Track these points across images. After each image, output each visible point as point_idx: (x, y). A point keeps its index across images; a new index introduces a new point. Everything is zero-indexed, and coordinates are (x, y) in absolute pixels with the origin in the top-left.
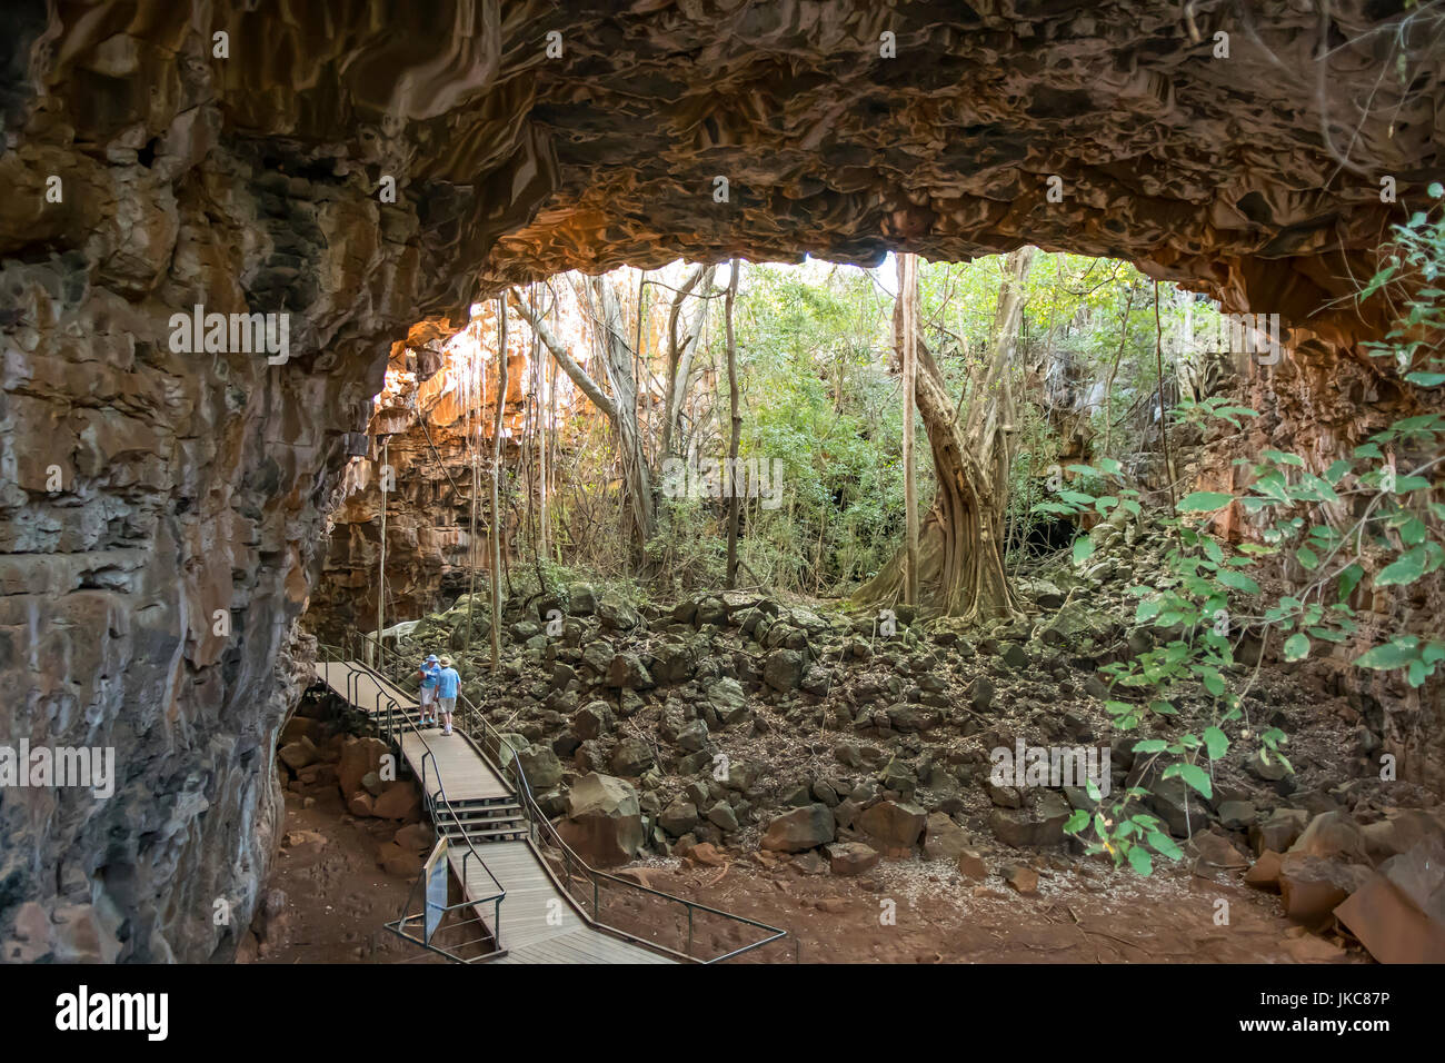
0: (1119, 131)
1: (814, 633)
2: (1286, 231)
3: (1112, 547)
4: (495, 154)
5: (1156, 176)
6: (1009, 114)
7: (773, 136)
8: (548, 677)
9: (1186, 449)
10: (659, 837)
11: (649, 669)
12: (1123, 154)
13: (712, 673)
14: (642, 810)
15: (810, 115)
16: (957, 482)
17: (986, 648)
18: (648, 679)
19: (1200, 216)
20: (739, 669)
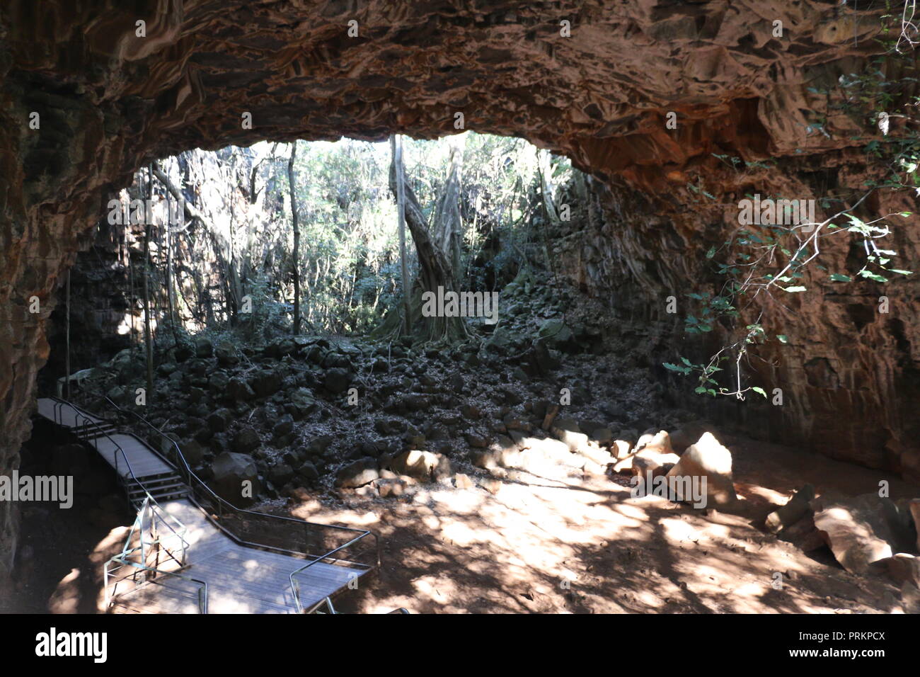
0: (525, 71)
1: (354, 357)
2: (609, 124)
3: (518, 296)
4: (169, 81)
5: (542, 95)
6: (466, 61)
7: (333, 70)
8: (187, 396)
9: (552, 240)
10: (270, 487)
11: (252, 386)
12: (525, 83)
13: (292, 386)
14: (258, 472)
15: (355, 60)
16: (431, 263)
17: (457, 357)
18: (252, 393)
19: (564, 116)
20: (309, 382)
